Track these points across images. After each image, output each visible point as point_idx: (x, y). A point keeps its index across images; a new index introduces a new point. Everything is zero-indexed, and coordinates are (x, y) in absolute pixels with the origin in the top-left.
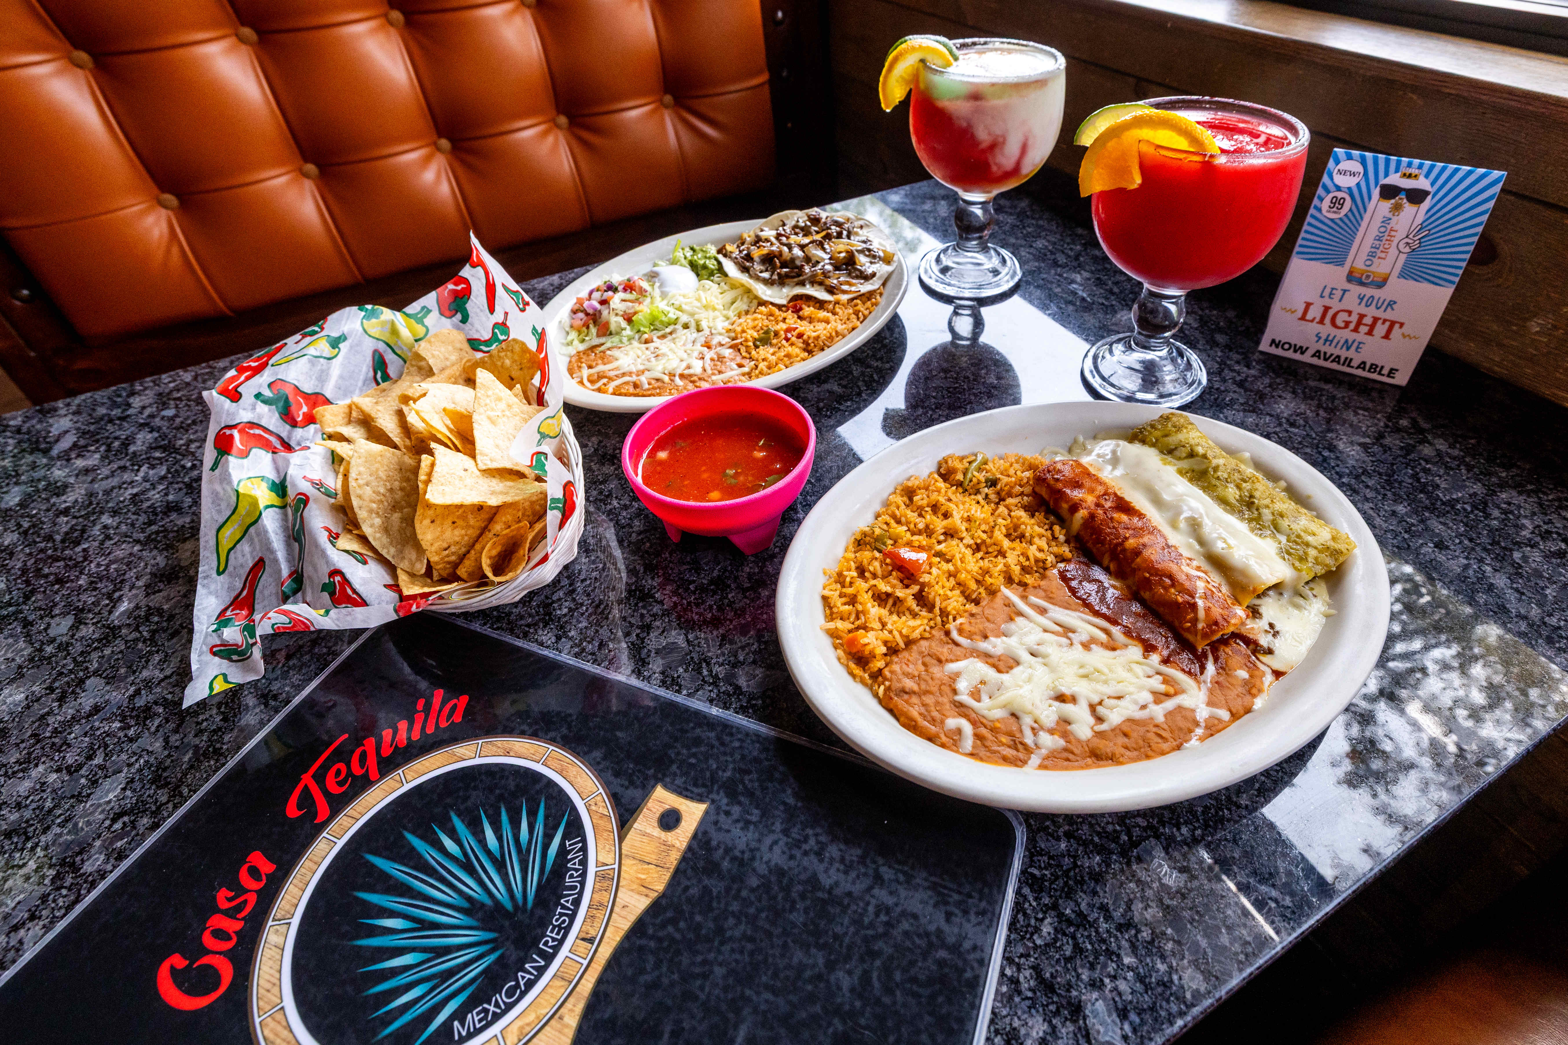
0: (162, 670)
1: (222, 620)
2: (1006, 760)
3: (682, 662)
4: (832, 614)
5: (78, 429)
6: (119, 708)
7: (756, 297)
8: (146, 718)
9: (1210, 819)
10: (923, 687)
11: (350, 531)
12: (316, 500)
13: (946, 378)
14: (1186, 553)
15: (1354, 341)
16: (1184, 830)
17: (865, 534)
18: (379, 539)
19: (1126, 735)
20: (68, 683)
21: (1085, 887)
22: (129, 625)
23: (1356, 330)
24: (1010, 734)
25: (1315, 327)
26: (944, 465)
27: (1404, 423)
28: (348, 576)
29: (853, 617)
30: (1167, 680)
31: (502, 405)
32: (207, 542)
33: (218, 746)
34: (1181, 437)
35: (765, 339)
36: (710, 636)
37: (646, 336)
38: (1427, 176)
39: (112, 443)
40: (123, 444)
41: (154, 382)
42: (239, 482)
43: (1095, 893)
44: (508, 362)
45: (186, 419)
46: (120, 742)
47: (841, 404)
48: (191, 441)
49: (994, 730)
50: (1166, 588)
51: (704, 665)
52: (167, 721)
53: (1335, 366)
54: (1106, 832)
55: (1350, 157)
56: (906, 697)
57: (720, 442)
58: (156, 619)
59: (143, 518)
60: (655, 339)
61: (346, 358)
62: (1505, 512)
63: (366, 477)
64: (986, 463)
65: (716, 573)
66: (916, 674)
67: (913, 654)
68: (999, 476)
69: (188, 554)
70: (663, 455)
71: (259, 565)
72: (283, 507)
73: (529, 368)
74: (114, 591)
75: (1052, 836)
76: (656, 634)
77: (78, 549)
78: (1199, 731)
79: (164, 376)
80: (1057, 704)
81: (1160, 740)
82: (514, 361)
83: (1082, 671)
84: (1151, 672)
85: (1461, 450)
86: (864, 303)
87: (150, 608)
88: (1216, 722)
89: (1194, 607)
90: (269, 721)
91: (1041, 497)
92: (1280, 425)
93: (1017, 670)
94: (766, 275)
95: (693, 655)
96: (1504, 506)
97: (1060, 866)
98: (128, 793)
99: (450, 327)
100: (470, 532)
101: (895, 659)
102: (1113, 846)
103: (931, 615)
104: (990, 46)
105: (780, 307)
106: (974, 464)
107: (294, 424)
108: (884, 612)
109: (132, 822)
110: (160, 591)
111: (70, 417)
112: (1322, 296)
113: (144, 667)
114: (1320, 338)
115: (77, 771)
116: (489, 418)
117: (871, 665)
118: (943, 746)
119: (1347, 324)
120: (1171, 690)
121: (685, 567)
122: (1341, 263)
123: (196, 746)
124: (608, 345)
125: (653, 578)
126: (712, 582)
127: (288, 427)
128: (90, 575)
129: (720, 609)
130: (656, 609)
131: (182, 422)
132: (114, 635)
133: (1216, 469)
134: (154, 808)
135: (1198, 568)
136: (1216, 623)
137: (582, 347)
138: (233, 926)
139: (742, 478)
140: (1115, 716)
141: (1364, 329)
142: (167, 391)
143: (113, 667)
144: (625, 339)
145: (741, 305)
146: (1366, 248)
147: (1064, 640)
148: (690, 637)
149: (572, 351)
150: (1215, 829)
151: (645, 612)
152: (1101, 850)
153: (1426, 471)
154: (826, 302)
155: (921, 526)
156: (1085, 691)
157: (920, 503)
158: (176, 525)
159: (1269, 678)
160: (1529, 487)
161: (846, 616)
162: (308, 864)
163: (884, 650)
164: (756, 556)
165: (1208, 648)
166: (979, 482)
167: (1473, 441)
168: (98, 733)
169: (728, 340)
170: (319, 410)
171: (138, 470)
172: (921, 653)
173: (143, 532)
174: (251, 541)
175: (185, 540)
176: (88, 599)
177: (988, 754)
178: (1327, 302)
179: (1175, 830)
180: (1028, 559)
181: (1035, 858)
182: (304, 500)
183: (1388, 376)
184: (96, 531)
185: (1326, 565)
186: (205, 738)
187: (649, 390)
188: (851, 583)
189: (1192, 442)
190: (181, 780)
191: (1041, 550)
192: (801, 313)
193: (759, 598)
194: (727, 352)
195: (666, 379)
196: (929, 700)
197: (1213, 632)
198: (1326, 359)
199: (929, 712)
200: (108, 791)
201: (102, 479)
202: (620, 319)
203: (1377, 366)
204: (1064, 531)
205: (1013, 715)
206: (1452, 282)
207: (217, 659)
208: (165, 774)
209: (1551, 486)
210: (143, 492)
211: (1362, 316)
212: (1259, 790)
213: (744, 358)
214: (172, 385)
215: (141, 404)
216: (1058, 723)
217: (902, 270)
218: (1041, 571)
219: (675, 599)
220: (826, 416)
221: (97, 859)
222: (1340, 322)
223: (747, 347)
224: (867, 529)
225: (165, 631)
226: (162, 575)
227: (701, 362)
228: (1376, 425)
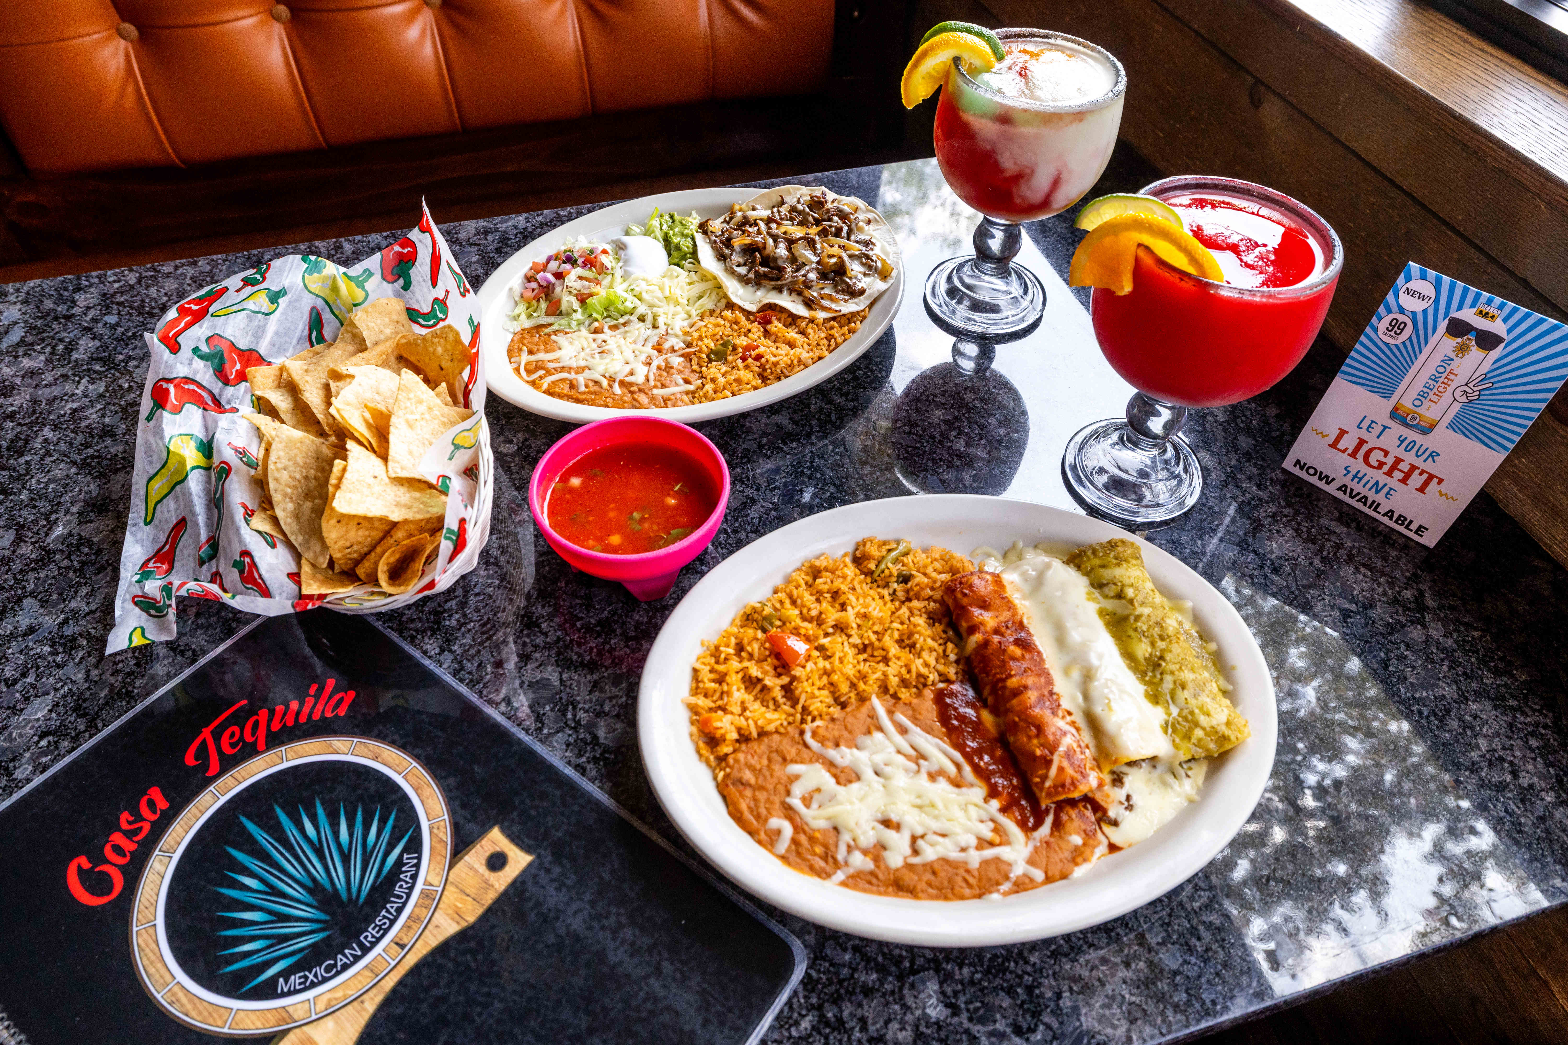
0: (88, 603)
1: (145, 573)
2: (813, 870)
3: (550, 700)
4: (697, 688)
5: (26, 322)
6: (50, 633)
7: (725, 296)
8: (72, 648)
9: (994, 967)
10: (760, 781)
11: (265, 510)
12: (237, 472)
13: (910, 433)
14: (1065, 704)
15: (1385, 485)
16: (965, 970)
17: (754, 610)
18: (290, 524)
19: (934, 873)
20: (8, 598)
21: (853, 998)
22: (62, 551)
23: (1389, 473)
24: (826, 847)
25: (1346, 460)
26: (861, 548)
27: (1408, 594)
28: (257, 560)
29: (717, 695)
30: (998, 829)
31: (423, 408)
32: (137, 489)
33: (130, 688)
34: (1118, 572)
35: (718, 355)
36: (583, 680)
37: (596, 324)
38: (1505, 321)
39: (57, 345)
40: (66, 348)
41: (99, 277)
42: (171, 438)
43: (860, 1005)
44: (440, 350)
45: (127, 330)
46: (48, 667)
47: (785, 444)
48: (130, 358)
49: (812, 839)
50: (1030, 738)
51: (570, 708)
52: (89, 656)
53: (1360, 506)
54: (891, 955)
55: (1424, 277)
56: (741, 787)
57: (636, 479)
58: (86, 550)
59: (80, 438)
60: (606, 329)
61: (284, 313)
62: (1466, 726)
63: (285, 462)
64: (906, 554)
65: (605, 614)
66: (758, 767)
67: (761, 748)
68: (914, 573)
69: (118, 486)
70: (576, 482)
71: (181, 525)
72: (208, 469)
73: (460, 361)
74: (51, 513)
75: (841, 945)
76: (533, 666)
77: (22, 460)
78: (1005, 887)
79: (109, 273)
80: (882, 827)
81: (964, 885)
82: (446, 350)
83: (919, 802)
84: (985, 817)
85: (1456, 641)
86: (841, 327)
87: (81, 538)
88: (1027, 881)
89: (1048, 763)
90: (176, 675)
91: (948, 607)
92: (1262, 567)
93: (855, 786)
94: (742, 270)
95: (563, 695)
96: (1468, 718)
97: (837, 974)
98: (54, 715)
99: (390, 293)
100: (374, 533)
101: (744, 747)
102: (893, 968)
103: (792, 711)
104: (1052, 41)
105: (747, 313)
106: (893, 554)
107: (226, 382)
108: (748, 698)
109: (56, 743)
110: (91, 521)
111: (19, 306)
112: (1359, 427)
113: (73, 598)
114: (1349, 472)
115: (13, 685)
116: (407, 421)
117: (719, 748)
118: (760, 842)
119: (1381, 464)
120: (997, 840)
121: (577, 601)
122: (1387, 396)
123: (112, 685)
124: (555, 327)
125: (543, 607)
126: (599, 623)
127: (220, 384)
128: (31, 491)
129: (600, 654)
130: (540, 640)
131: (123, 334)
132: (49, 558)
133: (1137, 618)
134: (73, 734)
135: (1073, 724)
136: (1063, 786)
137: (527, 324)
138: (130, 846)
139: (647, 525)
140: (930, 853)
141: (1398, 475)
142: (111, 292)
143: (47, 591)
144: (574, 323)
145: (708, 303)
146: (1418, 386)
147: (913, 766)
148: (565, 676)
149: (517, 327)
150: (995, 977)
151: (528, 641)
152: (882, 970)
153: (1401, 658)
154: (800, 317)
155: (814, 613)
156: (913, 821)
157: (821, 587)
158: (109, 452)
159: (1102, 849)
160: (1511, 702)
161: (710, 693)
162: (194, 810)
163: (735, 736)
164: (649, 603)
165: (1053, 806)
166: (891, 575)
167: (1476, 634)
168: (32, 653)
169: (682, 345)
170: (251, 370)
171: (79, 382)
172: (770, 747)
173: (80, 454)
174: (176, 498)
175: (116, 471)
176: (28, 515)
177: (798, 860)
178: (1365, 436)
179: (957, 968)
180: (909, 672)
181: (818, 962)
182: (225, 471)
183: (1416, 533)
184: (38, 443)
185: (1208, 750)
186: (120, 679)
187: (584, 393)
188: (726, 659)
189: (1126, 581)
190: (97, 713)
191: (926, 665)
192: (769, 327)
193: (640, 650)
194: (676, 361)
195: (605, 383)
196: (762, 796)
197: (1057, 793)
198: (1351, 497)
199: (757, 807)
200: (38, 710)
201: (46, 386)
202: (573, 299)
203: (1406, 519)
204: (956, 651)
205: (836, 829)
206: (1505, 448)
207: (137, 609)
208: (84, 705)
209: (1537, 707)
210: (83, 408)
211: (1398, 460)
212: (1053, 952)
213: (694, 371)
214: (116, 285)
215: (85, 303)
216: (875, 846)
217: (898, 290)
218: (921, 686)
219: (559, 633)
220: (766, 455)
221: (26, 769)
222: (1373, 460)
223: (700, 358)
224: (758, 605)
225: (93, 564)
226: (94, 505)
227: (646, 369)
228: (1373, 590)
